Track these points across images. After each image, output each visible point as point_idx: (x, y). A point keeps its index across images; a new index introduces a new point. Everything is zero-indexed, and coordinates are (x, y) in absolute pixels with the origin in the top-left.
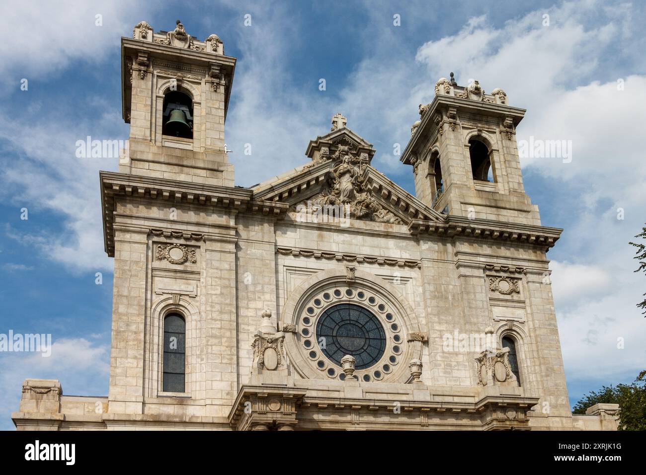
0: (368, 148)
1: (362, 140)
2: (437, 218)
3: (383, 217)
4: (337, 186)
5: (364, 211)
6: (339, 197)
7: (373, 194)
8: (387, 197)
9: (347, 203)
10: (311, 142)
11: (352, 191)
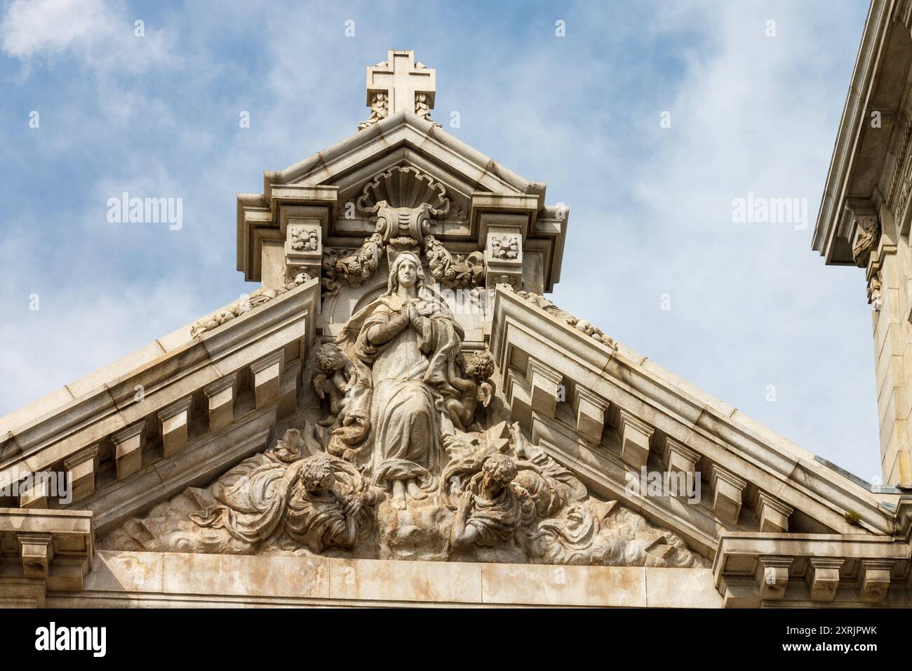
0: (516, 204)
1: (491, 169)
2: (854, 521)
3: (589, 535)
4: (353, 405)
5: (487, 512)
6: (364, 457)
7: (539, 426)
8: (604, 434)
9: (405, 482)
10: (243, 205)
11: (424, 423)
